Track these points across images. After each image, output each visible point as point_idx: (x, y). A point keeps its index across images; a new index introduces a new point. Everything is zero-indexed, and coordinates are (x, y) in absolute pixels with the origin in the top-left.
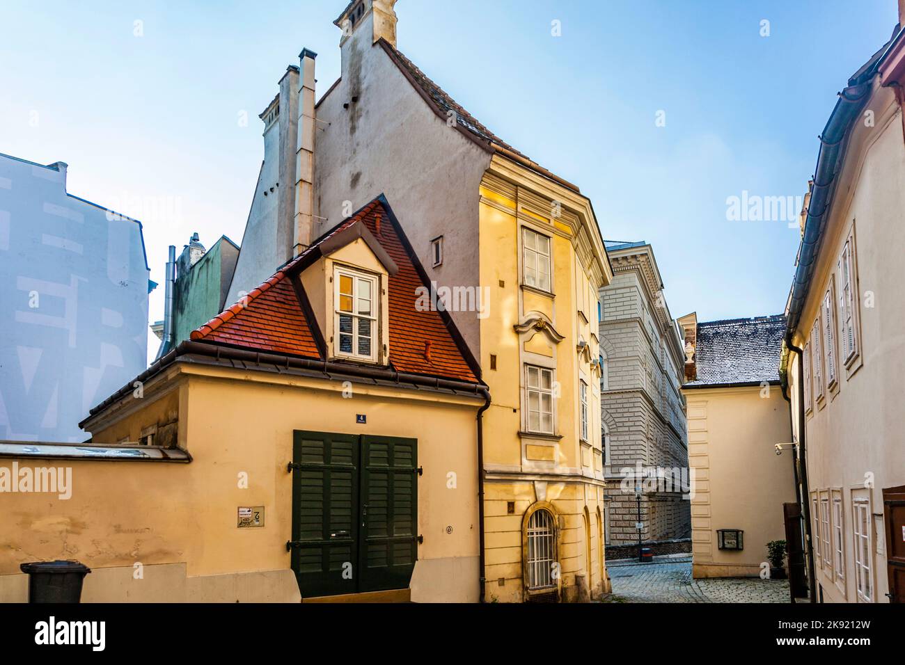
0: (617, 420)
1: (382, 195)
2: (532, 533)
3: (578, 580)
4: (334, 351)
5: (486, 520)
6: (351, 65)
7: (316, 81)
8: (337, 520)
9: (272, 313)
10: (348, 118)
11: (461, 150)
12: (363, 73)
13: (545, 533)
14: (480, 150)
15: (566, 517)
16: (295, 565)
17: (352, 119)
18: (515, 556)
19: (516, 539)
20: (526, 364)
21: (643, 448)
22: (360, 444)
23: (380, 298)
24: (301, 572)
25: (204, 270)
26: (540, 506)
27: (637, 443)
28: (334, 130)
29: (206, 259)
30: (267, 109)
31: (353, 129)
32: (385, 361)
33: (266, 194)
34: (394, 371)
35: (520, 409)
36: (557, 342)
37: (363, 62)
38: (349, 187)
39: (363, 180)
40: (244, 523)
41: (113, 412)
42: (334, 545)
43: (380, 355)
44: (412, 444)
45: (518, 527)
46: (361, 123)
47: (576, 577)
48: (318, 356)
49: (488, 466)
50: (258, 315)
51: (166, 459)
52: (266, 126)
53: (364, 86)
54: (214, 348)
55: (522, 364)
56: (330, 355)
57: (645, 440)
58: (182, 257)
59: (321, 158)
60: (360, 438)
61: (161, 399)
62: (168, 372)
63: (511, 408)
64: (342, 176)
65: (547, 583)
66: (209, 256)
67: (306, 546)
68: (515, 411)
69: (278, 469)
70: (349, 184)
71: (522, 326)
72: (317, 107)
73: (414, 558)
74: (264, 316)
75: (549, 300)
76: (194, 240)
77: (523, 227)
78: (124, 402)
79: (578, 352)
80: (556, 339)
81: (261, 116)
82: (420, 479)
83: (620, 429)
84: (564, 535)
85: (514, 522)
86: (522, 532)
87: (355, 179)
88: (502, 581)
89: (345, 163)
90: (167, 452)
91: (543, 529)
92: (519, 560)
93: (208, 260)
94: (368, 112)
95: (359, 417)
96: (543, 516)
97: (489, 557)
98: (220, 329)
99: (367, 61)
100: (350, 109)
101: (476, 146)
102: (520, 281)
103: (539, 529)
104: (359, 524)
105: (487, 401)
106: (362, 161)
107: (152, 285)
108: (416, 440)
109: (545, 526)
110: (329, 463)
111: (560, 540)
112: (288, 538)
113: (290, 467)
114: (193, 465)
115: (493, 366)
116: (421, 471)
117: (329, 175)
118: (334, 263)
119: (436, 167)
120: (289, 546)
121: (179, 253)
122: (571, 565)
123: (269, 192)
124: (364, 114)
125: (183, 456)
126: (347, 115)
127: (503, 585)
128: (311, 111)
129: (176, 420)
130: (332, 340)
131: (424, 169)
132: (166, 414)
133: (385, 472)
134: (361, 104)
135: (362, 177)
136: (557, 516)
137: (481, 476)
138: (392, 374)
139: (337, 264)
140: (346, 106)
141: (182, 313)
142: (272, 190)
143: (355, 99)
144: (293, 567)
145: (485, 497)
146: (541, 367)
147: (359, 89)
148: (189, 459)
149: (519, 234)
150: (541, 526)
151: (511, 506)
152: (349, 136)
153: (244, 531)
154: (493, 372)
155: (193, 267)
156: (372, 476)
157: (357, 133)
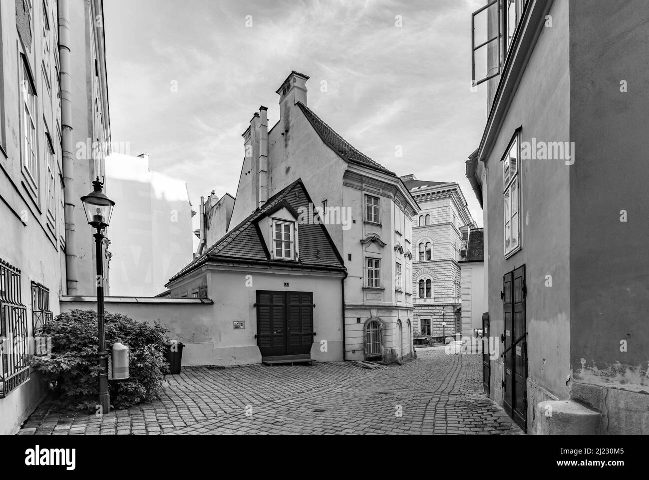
0: (438, 275)
1: (300, 179)
2: (369, 331)
3: (392, 351)
4: (274, 256)
5: (346, 326)
6: (285, 114)
7: (268, 120)
8: (277, 326)
9: (246, 241)
10: (284, 140)
11: (335, 160)
12: (290, 118)
13: (376, 331)
14: (343, 161)
15: (386, 324)
16: (259, 344)
17: (286, 140)
18: (361, 341)
19: (361, 334)
20: (366, 257)
21: (452, 289)
22: (286, 295)
23: (294, 233)
24: (262, 346)
25: (218, 209)
26: (373, 319)
27: (449, 286)
28: (278, 145)
29: (219, 204)
30: (246, 132)
31: (286, 146)
32: (297, 260)
33: (246, 174)
34: (301, 264)
35: (363, 278)
36: (383, 247)
37: (290, 113)
38: (285, 174)
39: (291, 170)
40: (236, 327)
41: (180, 282)
42: (276, 336)
43: (295, 257)
44: (311, 294)
45: (362, 328)
46: (290, 142)
47: (392, 350)
48: (266, 259)
49: (347, 302)
50: (239, 242)
51: (203, 303)
52: (245, 141)
53: (291, 125)
54: (220, 258)
55: (364, 257)
56: (272, 258)
57: (453, 284)
58: (207, 202)
59: (272, 158)
60: (286, 292)
61: (200, 278)
62: (202, 268)
63: (358, 277)
64: (282, 168)
65: (377, 352)
66: (221, 202)
67: (264, 337)
68: (361, 278)
69: (250, 306)
70: (285, 172)
71: (364, 241)
72: (269, 133)
73: (312, 341)
74: (242, 243)
75: (379, 228)
76: (213, 194)
77: (365, 194)
78: (184, 278)
79: (395, 250)
80: (383, 245)
81: (243, 135)
82: (314, 309)
83: (439, 280)
84: (385, 332)
85: (361, 326)
86: (364, 330)
87: (288, 170)
88: (354, 352)
89: (283, 162)
90: (203, 300)
91: (375, 329)
92: (363, 342)
93: (220, 205)
94: (293, 138)
95: (285, 284)
96: (375, 324)
97: (347, 341)
98: (223, 250)
99: (292, 113)
100: (285, 135)
101: (341, 159)
102: (364, 220)
103: (373, 330)
104: (286, 328)
105: (346, 275)
106: (290, 162)
107: (193, 213)
108: (312, 293)
109: (376, 328)
110: (272, 302)
111: (383, 334)
112: (255, 333)
113: (255, 305)
114: (214, 305)
115: (350, 259)
116: (314, 306)
117: (276, 166)
118: (273, 219)
119: (324, 167)
120: (256, 337)
121: (205, 201)
122: (388, 345)
123: (248, 174)
124: (291, 138)
125: (210, 302)
126: (282, 139)
127: (354, 353)
128: (266, 136)
129: (206, 287)
130: (272, 252)
131: (318, 168)
132: (202, 284)
133: (298, 306)
134: (289, 133)
135: (291, 169)
136: (382, 324)
137: (344, 307)
138: (300, 265)
139: (274, 219)
140: (283, 134)
141: (209, 229)
142: (249, 172)
143: (287, 131)
144: (258, 345)
145: (345, 316)
146: (374, 258)
147: (288, 126)
148: (212, 303)
149: (363, 199)
150: (374, 328)
151: (359, 320)
152: (284, 149)
153: (237, 331)
154: (350, 262)
155: (212, 207)
156: (292, 308)
157: (288, 148)
